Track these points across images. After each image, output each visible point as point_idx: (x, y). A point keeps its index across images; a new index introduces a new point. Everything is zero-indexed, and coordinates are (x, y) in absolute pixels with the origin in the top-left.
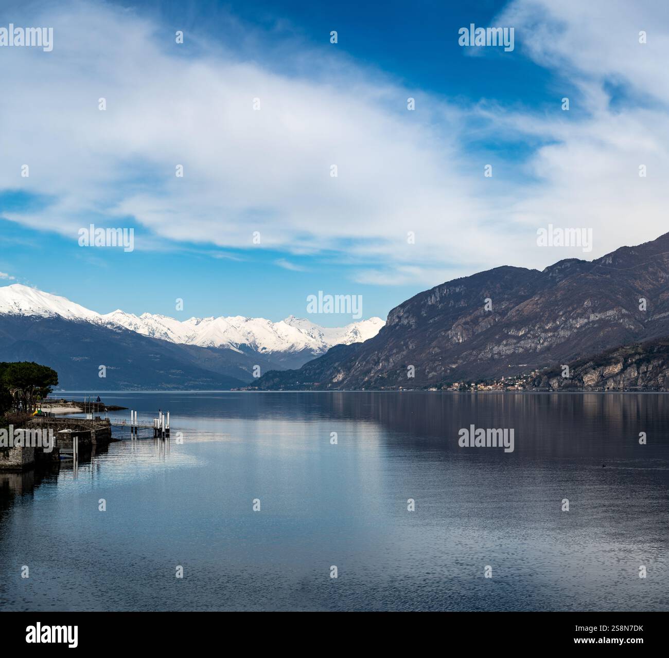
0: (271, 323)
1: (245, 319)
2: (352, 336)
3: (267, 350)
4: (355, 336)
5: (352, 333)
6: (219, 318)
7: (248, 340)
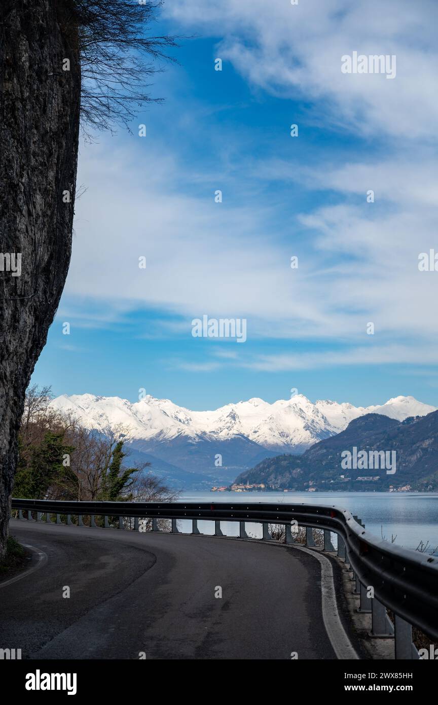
0: (129, 403)
1: (95, 398)
2: (230, 421)
3: (126, 437)
4: (233, 421)
5: (229, 418)
6: (62, 396)
7: (100, 424)
